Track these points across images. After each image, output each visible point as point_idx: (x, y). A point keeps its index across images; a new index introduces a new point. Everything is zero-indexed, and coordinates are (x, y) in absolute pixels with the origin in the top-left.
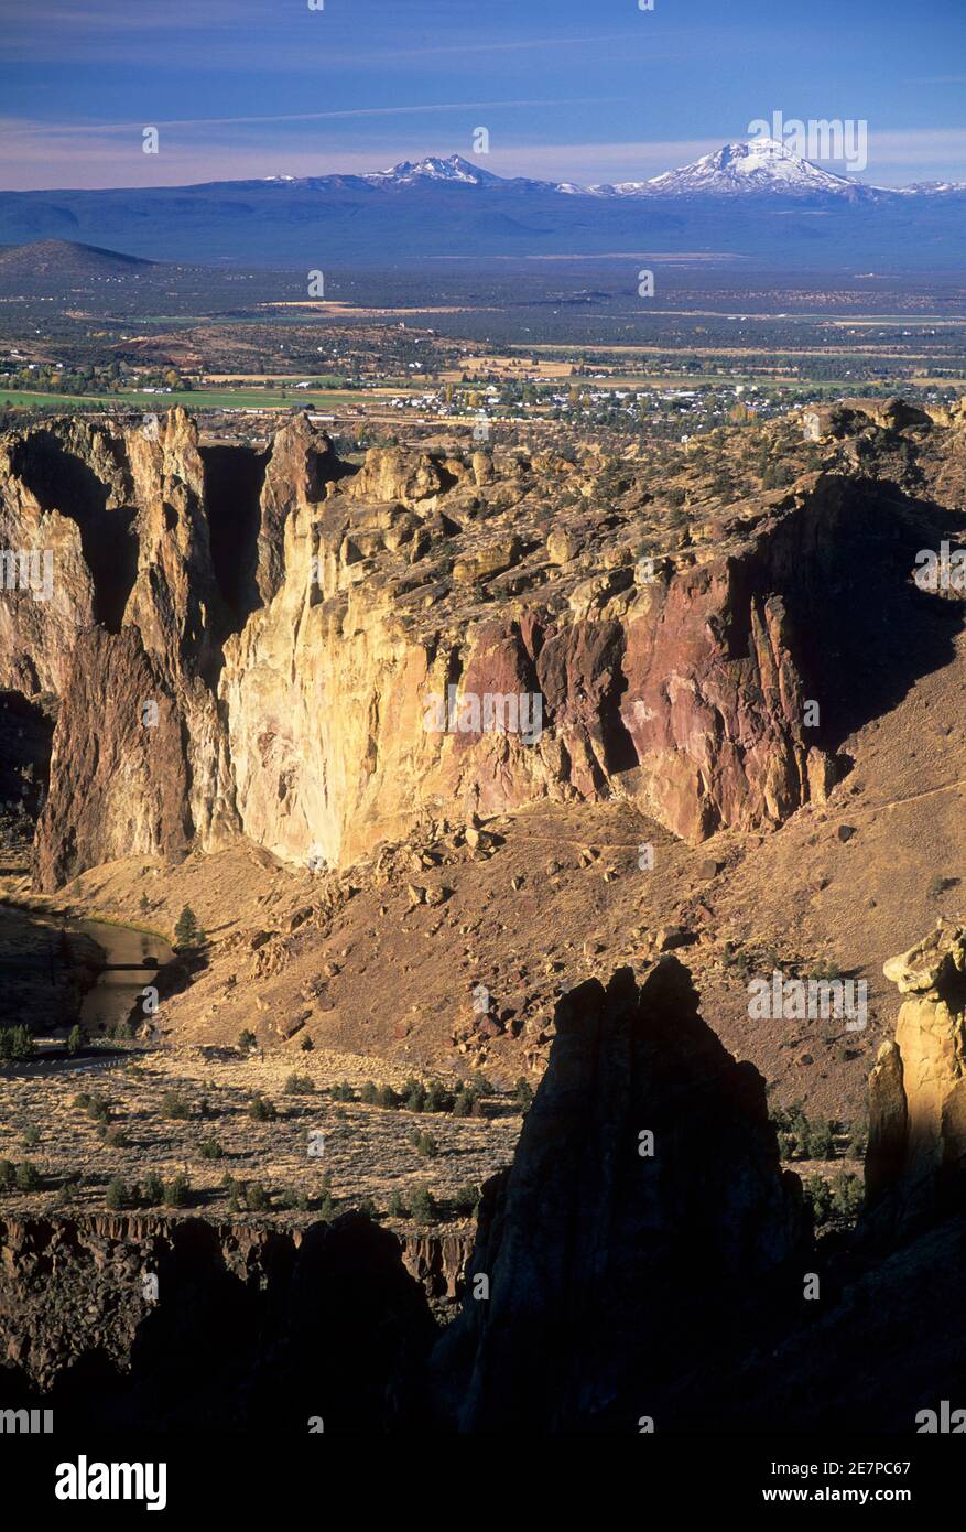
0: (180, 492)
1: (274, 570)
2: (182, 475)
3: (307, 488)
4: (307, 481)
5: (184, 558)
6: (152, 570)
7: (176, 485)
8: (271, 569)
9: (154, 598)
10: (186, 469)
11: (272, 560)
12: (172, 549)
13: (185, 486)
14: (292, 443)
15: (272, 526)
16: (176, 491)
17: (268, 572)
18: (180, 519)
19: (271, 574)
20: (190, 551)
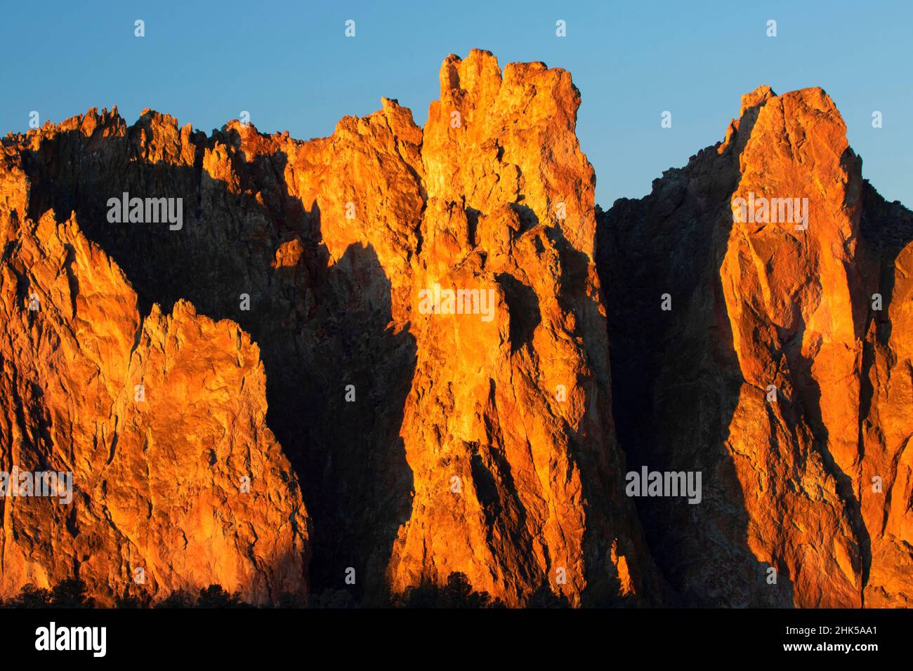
0: (540, 249)
1: (779, 469)
2: (536, 203)
3: (847, 251)
4: (848, 233)
5: (566, 426)
6: (476, 461)
7: (522, 230)
8: (771, 468)
9: (489, 537)
10: (547, 186)
11: (774, 445)
12: (528, 402)
13: (547, 230)
14: (802, 134)
15: (765, 353)
16: (525, 243)
17: (764, 478)
18: (545, 322)
19: (772, 479)
20: (581, 407)
